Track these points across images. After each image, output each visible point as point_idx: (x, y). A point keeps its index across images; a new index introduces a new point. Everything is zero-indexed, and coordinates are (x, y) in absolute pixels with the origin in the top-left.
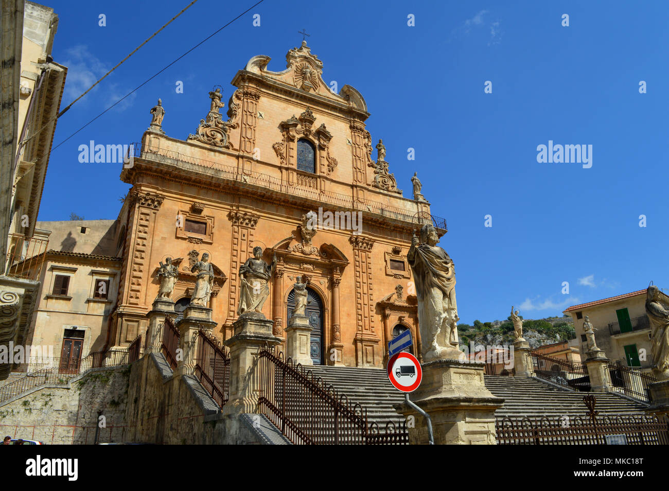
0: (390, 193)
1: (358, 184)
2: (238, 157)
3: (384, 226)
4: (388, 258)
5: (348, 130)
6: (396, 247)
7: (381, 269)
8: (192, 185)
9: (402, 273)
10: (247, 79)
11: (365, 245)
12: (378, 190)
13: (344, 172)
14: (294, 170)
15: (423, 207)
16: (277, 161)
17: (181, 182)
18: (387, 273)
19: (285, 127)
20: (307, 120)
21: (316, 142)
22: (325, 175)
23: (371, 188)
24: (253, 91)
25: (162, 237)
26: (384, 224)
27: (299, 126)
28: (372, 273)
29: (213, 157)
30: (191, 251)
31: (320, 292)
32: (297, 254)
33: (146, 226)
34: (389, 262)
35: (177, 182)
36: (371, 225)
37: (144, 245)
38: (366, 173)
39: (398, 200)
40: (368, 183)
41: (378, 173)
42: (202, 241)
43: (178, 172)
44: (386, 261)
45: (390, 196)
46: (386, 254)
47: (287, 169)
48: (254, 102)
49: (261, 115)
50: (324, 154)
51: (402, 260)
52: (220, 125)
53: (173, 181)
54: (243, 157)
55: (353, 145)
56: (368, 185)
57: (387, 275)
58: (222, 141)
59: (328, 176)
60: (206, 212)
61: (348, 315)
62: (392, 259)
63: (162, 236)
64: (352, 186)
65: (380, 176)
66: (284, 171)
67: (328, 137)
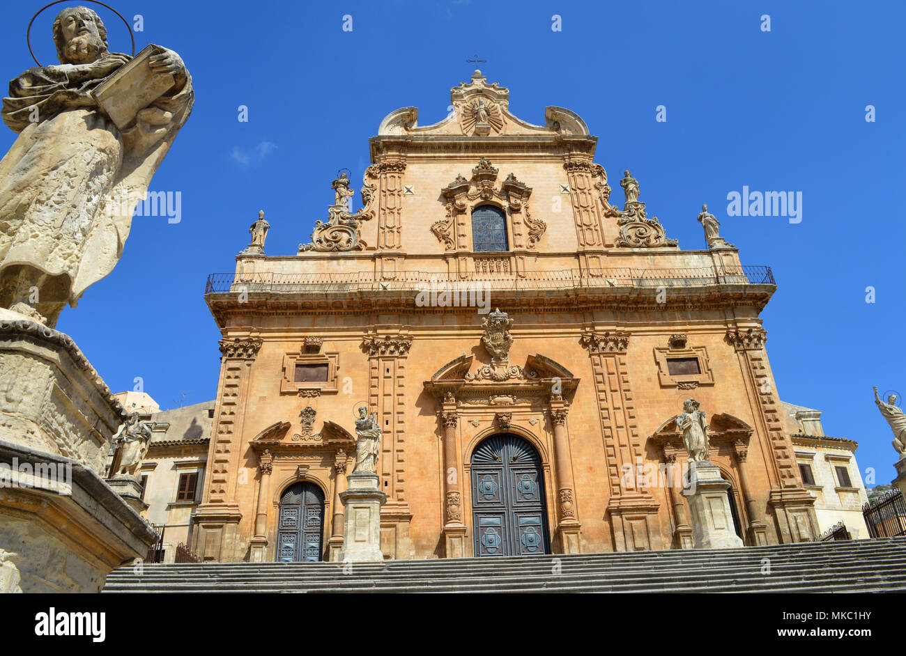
0: (653, 250)
1: (588, 248)
2: (373, 258)
3: (646, 306)
4: (662, 357)
5: (561, 172)
6: (673, 335)
7: (649, 380)
8: (302, 313)
9: (695, 378)
10: (384, 146)
11: (611, 344)
12: (628, 250)
13: (562, 236)
14: (469, 254)
15: (724, 258)
16: (440, 249)
17: (286, 314)
18: (663, 384)
19: (448, 196)
20: (485, 175)
21: (505, 204)
22: (524, 249)
23: (614, 250)
24: (393, 161)
25: (260, 397)
26: (643, 303)
27: (473, 189)
28: (632, 389)
29: (337, 267)
30: (303, 409)
31: (531, 438)
32: (484, 382)
33: (236, 386)
34: (664, 365)
35: (280, 314)
36: (618, 308)
37: (232, 413)
38: (602, 230)
39: (672, 257)
40: (607, 243)
41: (625, 223)
42: (319, 392)
43: (275, 300)
44: (658, 363)
45: (654, 254)
46: (657, 351)
47: (456, 256)
48: (396, 175)
49: (409, 191)
50: (519, 218)
51: (691, 356)
52: (345, 222)
53: (273, 314)
54: (380, 256)
55: (573, 192)
56: (607, 246)
57: (662, 387)
58: (349, 241)
59: (528, 250)
60: (326, 348)
61: (591, 468)
62: (671, 357)
63: (262, 395)
64: (577, 255)
65: (631, 226)
66: (451, 260)
67: (525, 193)
